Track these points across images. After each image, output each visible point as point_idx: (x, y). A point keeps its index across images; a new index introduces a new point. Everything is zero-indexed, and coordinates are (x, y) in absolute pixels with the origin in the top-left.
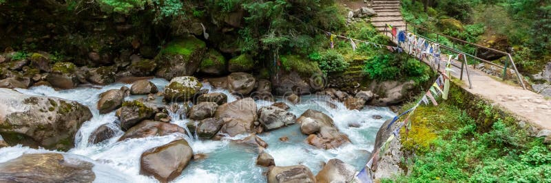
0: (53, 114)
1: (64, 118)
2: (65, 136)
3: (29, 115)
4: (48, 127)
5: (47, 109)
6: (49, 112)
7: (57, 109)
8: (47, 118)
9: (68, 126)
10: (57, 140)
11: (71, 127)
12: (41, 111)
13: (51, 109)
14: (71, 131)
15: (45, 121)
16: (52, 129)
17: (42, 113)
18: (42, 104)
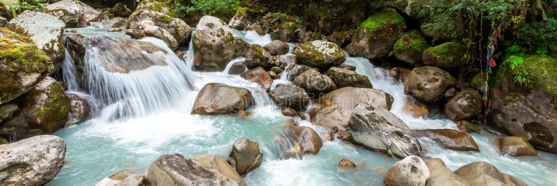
0: (218, 40)
1: (224, 45)
2: (220, 59)
3: (203, 33)
4: (209, 47)
5: (216, 34)
6: (216, 37)
7: (222, 37)
8: (212, 39)
9: (225, 53)
10: (213, 59)
11: (227, 54)
12: (211, 34)
13: (218, 36)
14: (226, 57)
15: (209, 41)
16: (212, 49)
17: (210, 35)
18: (215, 30)
